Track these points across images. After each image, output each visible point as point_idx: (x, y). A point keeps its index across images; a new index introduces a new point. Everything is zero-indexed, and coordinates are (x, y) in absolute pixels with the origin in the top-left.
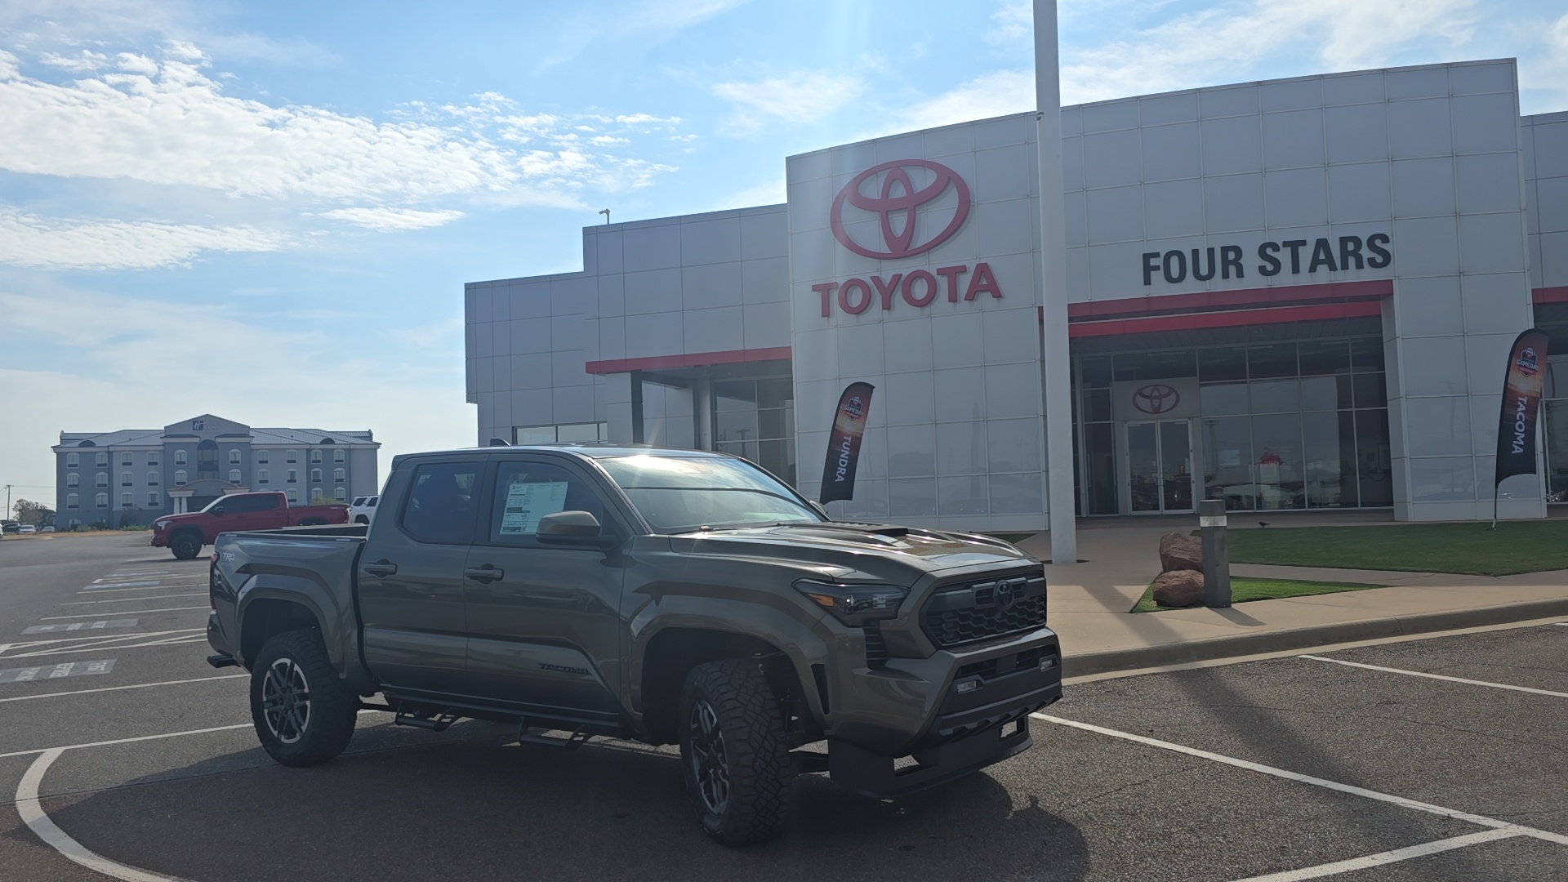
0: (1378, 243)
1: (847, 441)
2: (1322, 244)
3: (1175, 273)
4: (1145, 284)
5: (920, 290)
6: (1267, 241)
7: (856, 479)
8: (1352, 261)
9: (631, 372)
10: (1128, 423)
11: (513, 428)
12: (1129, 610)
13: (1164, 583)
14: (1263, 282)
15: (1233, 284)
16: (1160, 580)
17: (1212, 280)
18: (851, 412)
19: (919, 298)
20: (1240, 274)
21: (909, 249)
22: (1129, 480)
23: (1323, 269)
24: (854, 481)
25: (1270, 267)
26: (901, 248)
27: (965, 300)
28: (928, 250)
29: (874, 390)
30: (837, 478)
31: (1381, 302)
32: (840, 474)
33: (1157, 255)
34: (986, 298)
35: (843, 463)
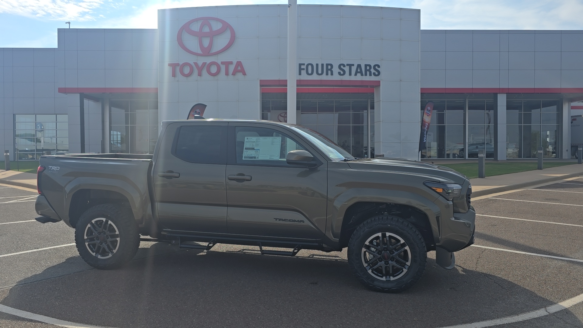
0: (377, 67)
2: (359, 66)
3: (310, 72)
4: (299, 75)
5: (214, 69)
6: (342, 63)
8: (368, 73)
9: (80, 93)
11: (14, 114)
14: (339, 78)
15: (329, 78)
17: (323, 75)
19: (212, 73)
20: (332, 74)
21: (210, 53)
23: (359, 75)
25: (342, 73)
26: (207, 52)
27: (232, 75)
28: (217, 54)
29: (207, 107)
31: (374, 88)
33: (304, 64)
34: (240, 75)
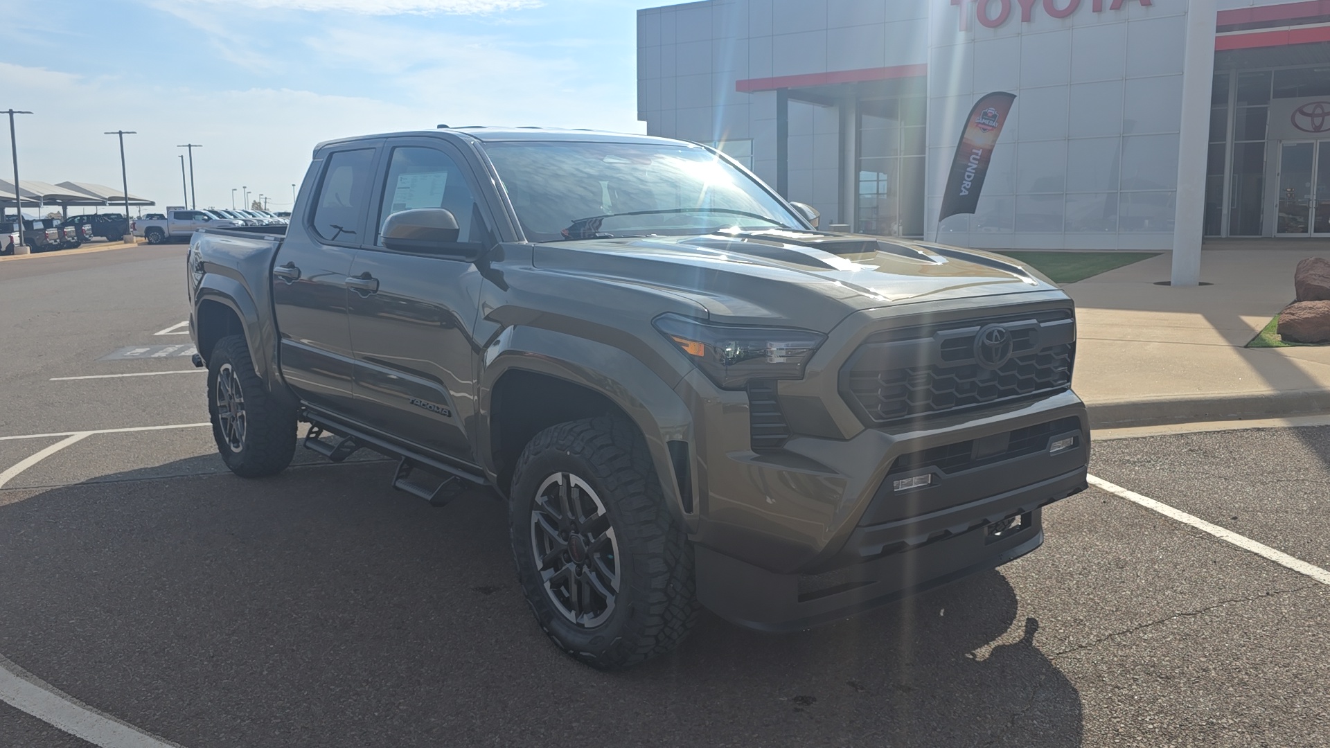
1: (977, 154)
7: (981, 194)
9: (777, 90)
10: (1283, 142)
12: (1245, 344)
13: (1293, 314)
16: (1288, 311)
18: (984, 124)
22: (1277, 201)
24: (979, 196)
27: (1111, 9)
29: (1015, 98)
30: (962, 191)
32: (964, 187)
34: (1135, 7)
35: (969, 177)
